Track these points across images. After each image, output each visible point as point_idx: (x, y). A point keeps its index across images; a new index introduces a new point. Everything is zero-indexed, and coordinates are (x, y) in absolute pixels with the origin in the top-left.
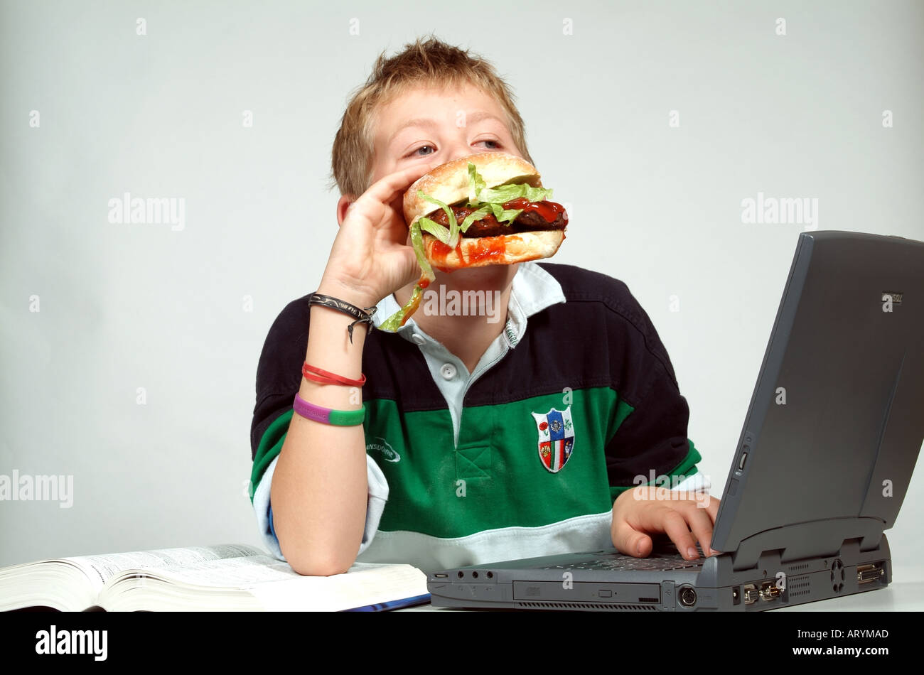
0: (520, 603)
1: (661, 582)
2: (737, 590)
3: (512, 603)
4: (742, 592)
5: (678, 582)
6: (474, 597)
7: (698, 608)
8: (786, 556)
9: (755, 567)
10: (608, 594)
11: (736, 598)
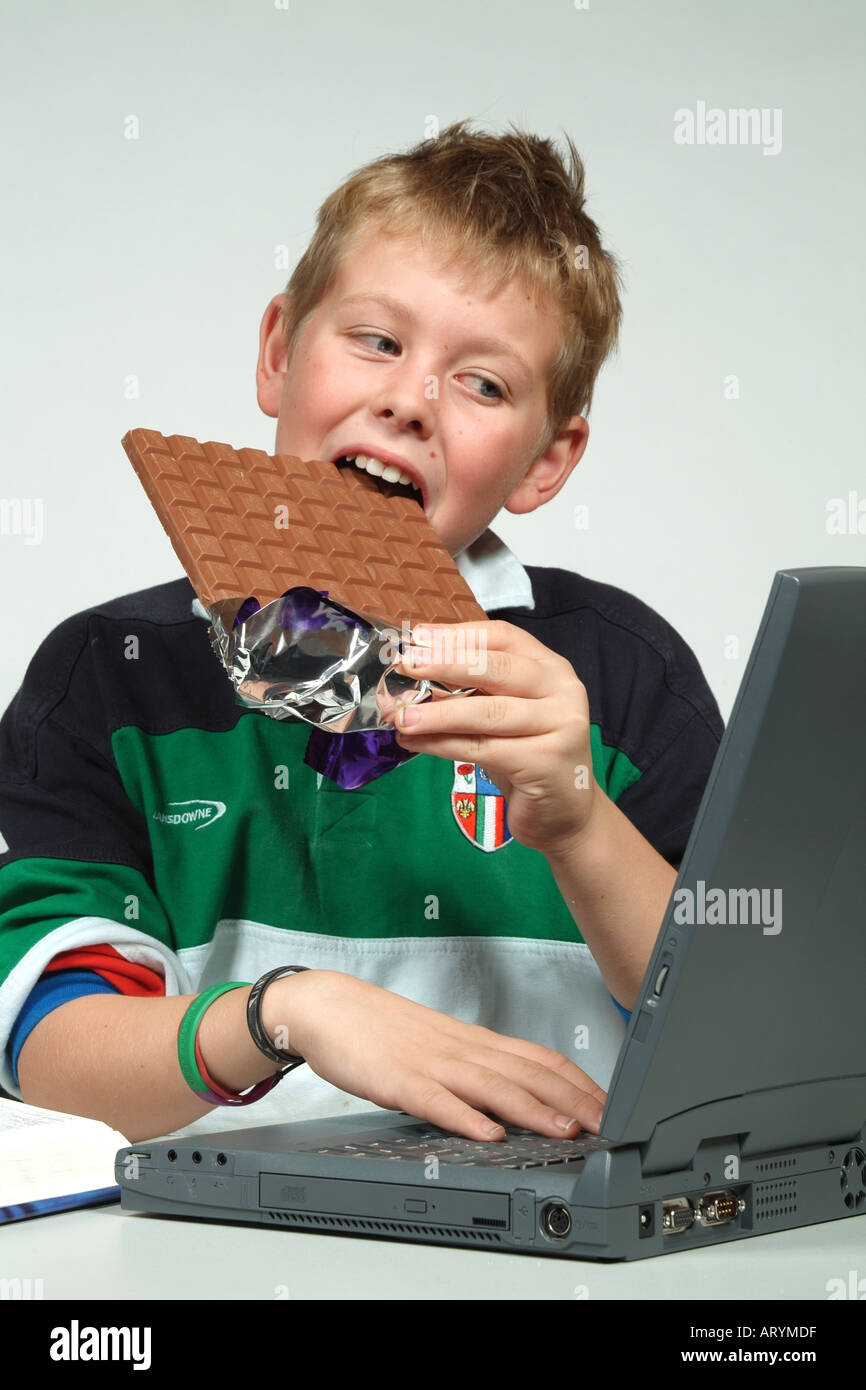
0: (271, 1214)
1: (511, 1190)
2: (648, 1210)
3: (258, 1212)
4: (658, 1212)
5: (541, 1194)
6: (192, 1197)
7: (574, 1244)
8: (750, 1145)
9: (688, 1167)
10: (421, 1207)
11: (646, 1224)
